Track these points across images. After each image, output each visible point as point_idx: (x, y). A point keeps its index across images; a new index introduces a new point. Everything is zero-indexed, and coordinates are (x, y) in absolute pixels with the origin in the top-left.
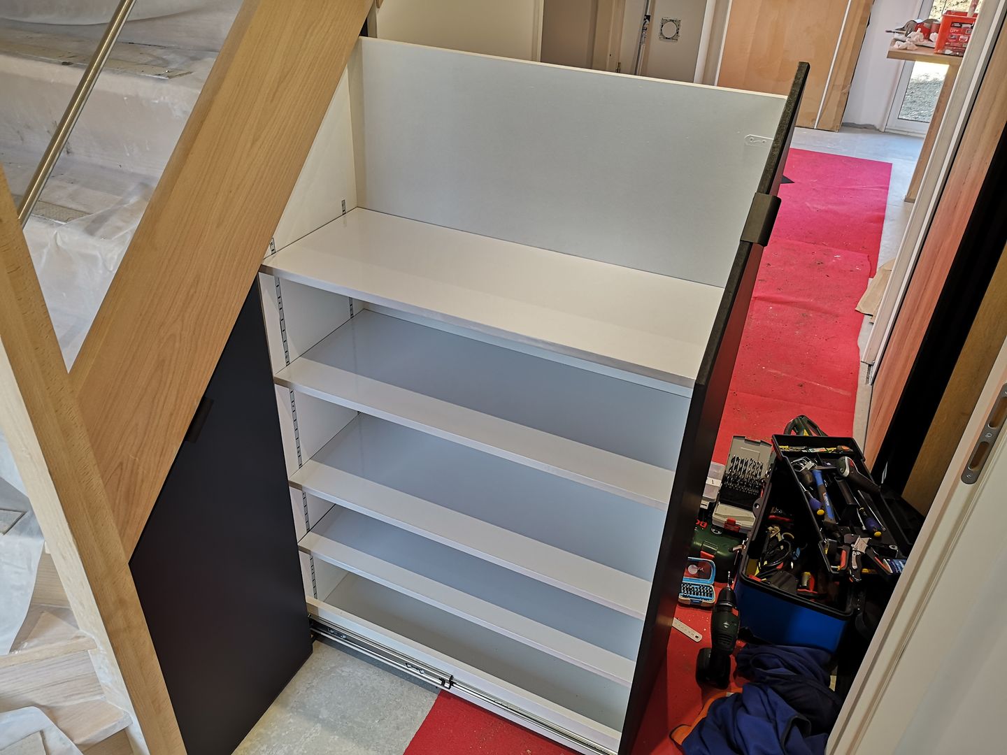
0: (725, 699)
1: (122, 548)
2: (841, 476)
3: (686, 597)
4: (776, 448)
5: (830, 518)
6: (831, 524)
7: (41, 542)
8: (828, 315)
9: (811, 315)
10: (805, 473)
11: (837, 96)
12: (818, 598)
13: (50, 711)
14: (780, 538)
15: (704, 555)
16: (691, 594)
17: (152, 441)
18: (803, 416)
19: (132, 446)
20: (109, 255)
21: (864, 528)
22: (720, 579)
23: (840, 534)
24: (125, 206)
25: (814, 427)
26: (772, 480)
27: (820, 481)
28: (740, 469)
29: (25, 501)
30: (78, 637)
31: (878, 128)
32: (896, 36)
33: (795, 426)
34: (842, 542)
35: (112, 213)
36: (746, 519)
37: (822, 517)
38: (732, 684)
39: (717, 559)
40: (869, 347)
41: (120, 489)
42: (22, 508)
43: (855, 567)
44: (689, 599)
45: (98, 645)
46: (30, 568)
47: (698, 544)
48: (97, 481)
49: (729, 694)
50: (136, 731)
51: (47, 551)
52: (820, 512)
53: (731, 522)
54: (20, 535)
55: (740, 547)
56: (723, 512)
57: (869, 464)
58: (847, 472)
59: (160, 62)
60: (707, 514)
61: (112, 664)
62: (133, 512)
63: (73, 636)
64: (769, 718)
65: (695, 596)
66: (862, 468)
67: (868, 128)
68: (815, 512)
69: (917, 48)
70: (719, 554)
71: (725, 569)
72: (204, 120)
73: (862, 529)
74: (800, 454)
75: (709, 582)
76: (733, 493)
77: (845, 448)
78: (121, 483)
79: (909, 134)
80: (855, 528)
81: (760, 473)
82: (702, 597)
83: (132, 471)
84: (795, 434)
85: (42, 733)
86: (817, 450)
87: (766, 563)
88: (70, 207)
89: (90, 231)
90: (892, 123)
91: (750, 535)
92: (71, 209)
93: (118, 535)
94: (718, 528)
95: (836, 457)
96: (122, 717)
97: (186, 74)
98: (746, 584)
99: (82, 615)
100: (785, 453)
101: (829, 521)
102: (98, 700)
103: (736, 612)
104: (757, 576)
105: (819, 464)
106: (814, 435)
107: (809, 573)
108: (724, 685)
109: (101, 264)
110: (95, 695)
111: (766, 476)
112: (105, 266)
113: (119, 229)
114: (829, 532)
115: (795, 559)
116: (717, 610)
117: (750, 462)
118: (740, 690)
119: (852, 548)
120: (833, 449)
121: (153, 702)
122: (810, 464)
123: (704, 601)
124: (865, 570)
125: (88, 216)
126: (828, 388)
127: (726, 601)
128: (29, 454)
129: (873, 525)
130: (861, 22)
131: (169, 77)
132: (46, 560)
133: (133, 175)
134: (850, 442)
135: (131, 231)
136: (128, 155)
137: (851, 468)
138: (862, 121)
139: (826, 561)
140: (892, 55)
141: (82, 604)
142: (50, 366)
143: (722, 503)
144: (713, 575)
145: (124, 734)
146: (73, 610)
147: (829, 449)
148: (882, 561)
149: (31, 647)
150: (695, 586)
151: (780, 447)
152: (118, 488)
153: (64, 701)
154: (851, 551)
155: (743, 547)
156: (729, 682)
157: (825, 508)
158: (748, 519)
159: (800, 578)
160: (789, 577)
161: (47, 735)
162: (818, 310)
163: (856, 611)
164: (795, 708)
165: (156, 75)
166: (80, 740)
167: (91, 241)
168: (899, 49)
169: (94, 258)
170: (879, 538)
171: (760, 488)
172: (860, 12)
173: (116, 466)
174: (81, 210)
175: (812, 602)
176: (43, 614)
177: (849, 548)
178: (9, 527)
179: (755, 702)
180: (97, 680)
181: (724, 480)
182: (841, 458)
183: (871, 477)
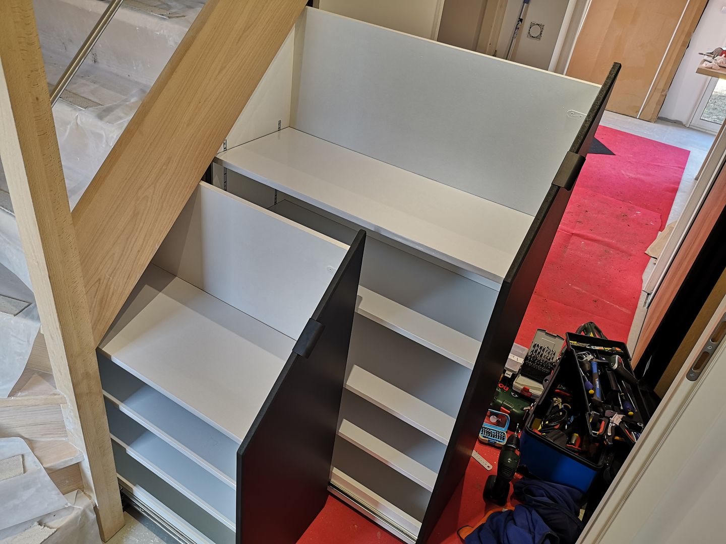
0: (501, 513)
1: (92, 337)
2: (611, 369)
3: (485, 437)
4: (567, 342)
5: (598, 397)
6: (598, 401)
7: (38, 325)
8: (624, 254)
9: (611, 252)
10: (585, 362)
11: (657, 97)
12: (580, 453)
13: (30, 443)
14: (561, 406)
15: (503, 410)
16: (489, 436)
17: (123, 267)
18: (591, 323)
19: (109, 268)
20: (111, 135)
21: (622, 408)
22: (512, 428)
23: (603, 409)
24: (127, 103)
25: (599, 331)
26: (561, 364)
27: (595, 370)
28: (539, 353)
29: (31, 295)
30: (55, 394)
31: (684, 124)
32: (706, 57)
33: (585, 329)
34: (603, 415)
35: (118, 106)
36: (537, 389)
37: (592, 395)
38: (509, 504)
39: (512, 414)
40: (650, 280)
41: (96, 297)
42: (30, 301)
43: (609, 434)
44: (487, 439)
45: (68, 402)
46: (28, 341)
47: (499, 401)
48: (81, 288)
49: (504, 510)
50: (86, 466)
51: (42, 332)
52: (591, 392)
53: (526, 390)
54: (25, 318)
55: (529, 408)
56: (522, 382)
57: (634, 363)
58: (616, 366)
59: (165, 6)
60: (509, 382)
61: (76, 417)
62: (103, 314)
63: (52, 393)
64: (530, 530)
65: (492, 438)
66: (628, 365)
67: (677, 123)
68: (587, 391)
69: (719, 68)
70: (514, 411)
71: (516, 422)
72: (188, 50)
73: (620, 408)
74: (584, 349)
75: (504, 430)
76: (530, 369)
77: (618, 349)
78: (98, 293)
79: (707, 131)
80: (615, 407)
81: (553, 358)
82: (497, 439)
83: (106, 286)
84: (584, 334)
85: (23, 456)
86: (597, 348)
87: (547, 422)
88: (90, 98)
89: (100, 117)
90: (695, 122)
91: (538, 400)
92: (90, 100)
93: (91, 328)
94: (516, 393)
95: (609, 355)
96: (77, 455)
97: (181, 17)
98: (529, 434)
99: (60, 379)
100: (573, 346)
101: (597, 399)
102: (63, 441)
103: (518, 453)
104: (540, 431)
105: (597, 358)
106: (598, 337)
107: (577, 435)
108: (503, 503)
109: (104, 141)
110: (62, 437)
111: (557, 361)
112: (107, 142)
113: (121, 118)
114: (595, 407)
115: (569, 423)
116: (505, 450)
117: (546, 349)
118: (513, 508)
119: (610, 420)
120: (609, 349)
121: (100, 448)
122: (590, 357)
123: (497, 442)
124: (617, 438)
125: (100, 106)
126: (615, 306)
127: (512, 444)
128: (37, 262)
129: (628, 407)
130: (683, 45)
131: (169, 17)
132: (40, 337)
133: (136, 83)
134: (623, 346)
135: (128, 120)
136: (135, 68)
137: (619, 364)
138: (673, 117)
139: (590, 427)
140: (700, 71)
141: (60, 372)
142: (59, 204)
143: (522, 375)
144: (507, 425)
145: (78, 466)
146: (54, 375)
147: (606, 348)
148: (630, 433)
149: (23, 396)
150: (493, 431)
151: (571, 342)
152: (95, 296)
153: (41, 437)
154: (609, 422)
155: (531, 408)
156: (506, 502)
157: (595, 390)
158: (539, 389)
159: (570, 437)
160: (562, 435)
161: (26, 457)
162: (618, 249)
163: (605, 466)
164: (549, 526)
165: (160, 15)
166: (47, 465)
167: (100, 123)
168: (706, 67)
169: (100, 136)
170: (631, 417)
171: (551, 369)
172: (683, 37)
173: (96, 280)
174: (97, 102)
175: (576, 455)
176: (34, 375)
177: (608, 420)
178: (19, 311)
179: (522, 518)
180: (64, 427)
181: (526, 359)
182: (613, 356)
183: (633, 373)
